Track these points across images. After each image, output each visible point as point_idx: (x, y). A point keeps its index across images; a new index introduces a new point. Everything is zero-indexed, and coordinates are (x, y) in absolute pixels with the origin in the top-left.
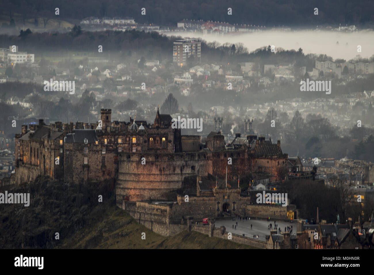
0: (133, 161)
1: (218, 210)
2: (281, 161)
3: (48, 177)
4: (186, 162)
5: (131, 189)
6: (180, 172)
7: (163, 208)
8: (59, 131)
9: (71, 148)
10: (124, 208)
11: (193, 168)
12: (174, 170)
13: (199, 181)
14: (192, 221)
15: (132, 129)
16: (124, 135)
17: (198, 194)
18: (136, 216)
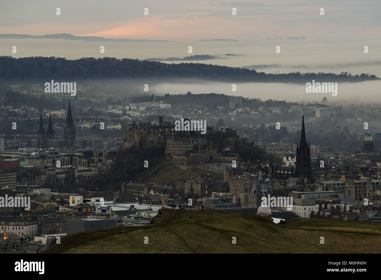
0: (172, 139)
1: (208, 159)
2: (236, 138)
3: (136, 146)
4: (195, 139)
5: (171, 150)
6: (192, 143)
7: (184, 158)
8: (141, 126)
9: (146, 133)
10: (168, 159)
11: (198, 141)
12: (189, 142)
13: (200, 147)
14: (195, 163)
15: (172, 125)
16: (168, 127)
17: (199, 152)
18: (173, 162)
